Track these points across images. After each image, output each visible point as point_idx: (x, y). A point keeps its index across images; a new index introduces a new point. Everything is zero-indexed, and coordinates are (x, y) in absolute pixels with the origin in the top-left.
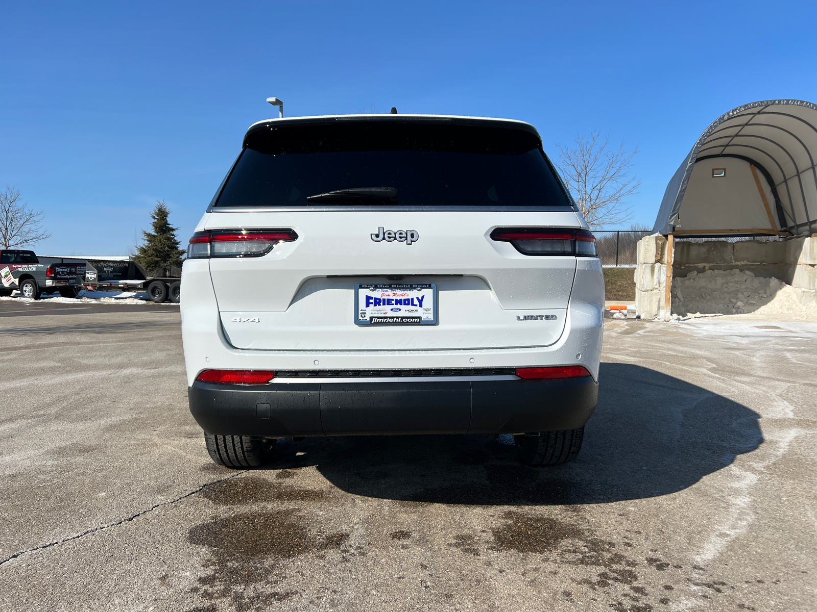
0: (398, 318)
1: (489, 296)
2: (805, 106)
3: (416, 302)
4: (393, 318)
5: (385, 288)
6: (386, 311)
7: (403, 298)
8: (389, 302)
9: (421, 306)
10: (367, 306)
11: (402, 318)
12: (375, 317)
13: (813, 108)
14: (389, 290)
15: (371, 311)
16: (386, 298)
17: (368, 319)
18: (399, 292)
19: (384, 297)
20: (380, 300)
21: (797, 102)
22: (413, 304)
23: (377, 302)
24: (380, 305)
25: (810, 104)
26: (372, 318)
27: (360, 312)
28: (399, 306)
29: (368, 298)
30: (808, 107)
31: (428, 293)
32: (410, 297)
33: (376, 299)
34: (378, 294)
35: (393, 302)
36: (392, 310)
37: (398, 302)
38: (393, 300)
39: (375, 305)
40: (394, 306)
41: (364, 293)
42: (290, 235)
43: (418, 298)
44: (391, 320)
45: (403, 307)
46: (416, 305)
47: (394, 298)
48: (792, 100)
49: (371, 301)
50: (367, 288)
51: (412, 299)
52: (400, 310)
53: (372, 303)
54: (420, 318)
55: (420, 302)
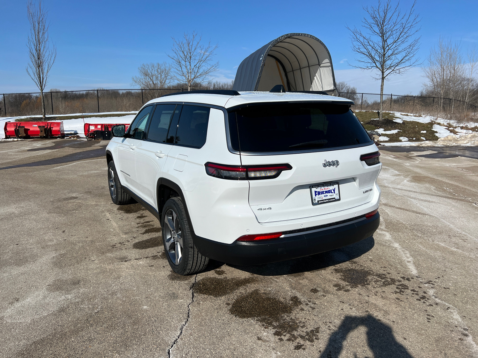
0: (327, 199)
1: (355, 184)
2: (312, 38)
3: (333, 191)
4: (325, 200)
5: (321, 186)
6: (322, 197)
7: (328, 190)
8: (323, 193)
9: (334, 193)
10: (316, 196)
11: (329, 199)
12: (319, 201)
13: (315, 39)
14: (323, 187)
15: (317, 198)
16: (322, 191)
17: (317, 202)
18: (326, 188)
19: (321, 191)
20: (319, 192)
21: (309, 36)
22: (332, 193)
23: (319, 193)
24: (320, 195)
25: (314, 37)
26: (318, 201)
27: (313, 199)
28: (327, 194)
29: (316, 192)
30: (313, 38)
31: (336, 186)
32: (330, 190)
33: (318, 192)
34: (319, 190)
35: (325, 192)
36: (324, 196)
37: (326, 192)
38: (324, 191)
39: (318, 195)
40: (325, 194)
41: (314, 190)
42: (288, 167)
43: (333, 189)
44: (325, 201)
45: (328, 194)
46: (333, 193)
47: (325, 190)
48: (307, 34)
49: (317, 193)
50: (315, 187)
51: (331, 190)
52: (327, 196)
53: (317, 194)
54: (335, 198)
55: (334, 191)
